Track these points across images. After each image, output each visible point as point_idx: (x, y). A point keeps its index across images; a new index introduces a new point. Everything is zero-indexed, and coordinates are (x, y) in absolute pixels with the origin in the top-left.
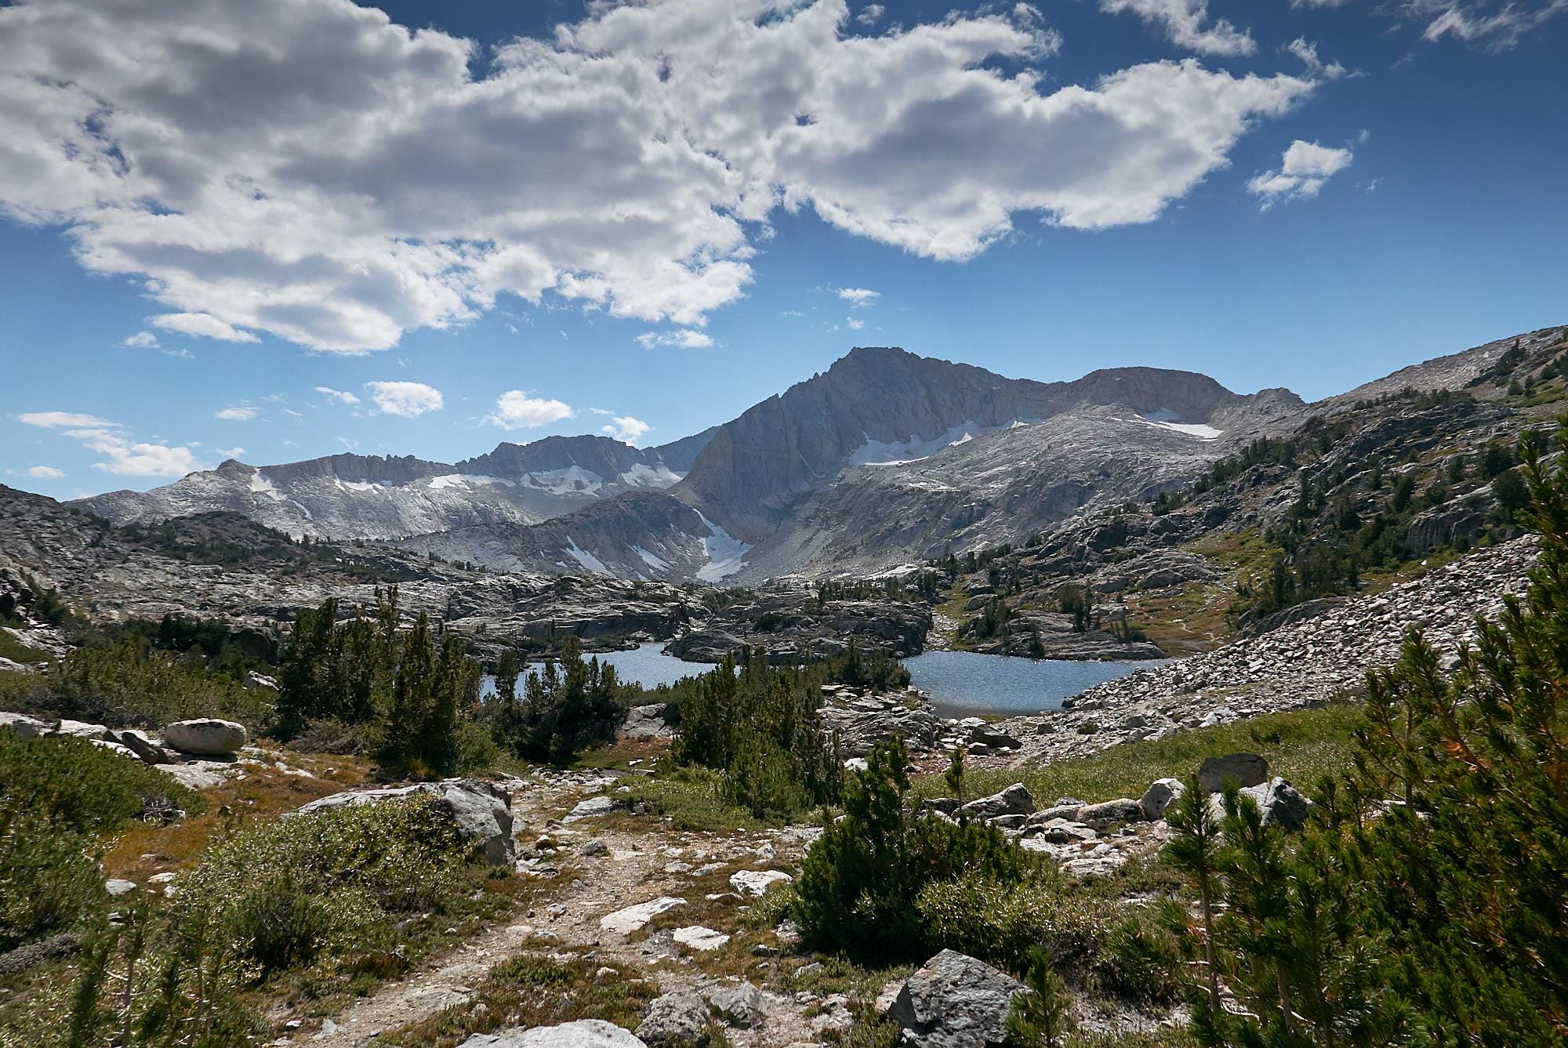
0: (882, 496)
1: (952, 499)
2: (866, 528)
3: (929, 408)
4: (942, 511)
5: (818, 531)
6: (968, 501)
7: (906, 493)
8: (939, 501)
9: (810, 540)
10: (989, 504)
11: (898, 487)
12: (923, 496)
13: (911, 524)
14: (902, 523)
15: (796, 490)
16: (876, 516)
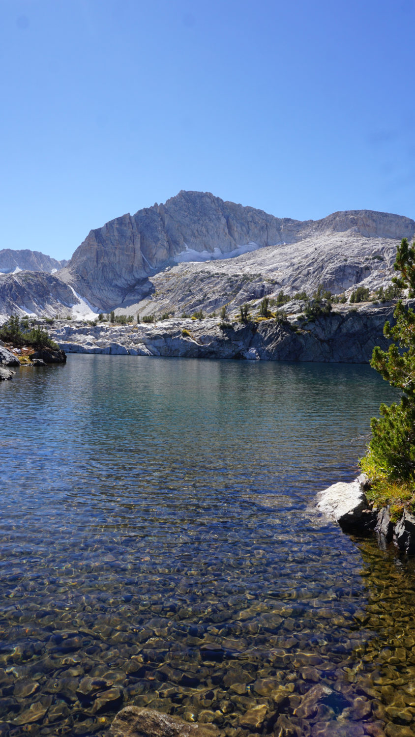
0: (195, 278)
1: (247, 279)
2: (183, 300)
3: (227, 231)
4: (239, 288)
5: (150, 303)
6: (261, 280)
7: (213, 276)
8: (237, 281)
9: (145, 307)
10: (277, 283)
11: (207, 272)
12: (225, 279)
13: (215, 297)
14: (209, 296)
15: (137, 276)
16: (190, 291)
